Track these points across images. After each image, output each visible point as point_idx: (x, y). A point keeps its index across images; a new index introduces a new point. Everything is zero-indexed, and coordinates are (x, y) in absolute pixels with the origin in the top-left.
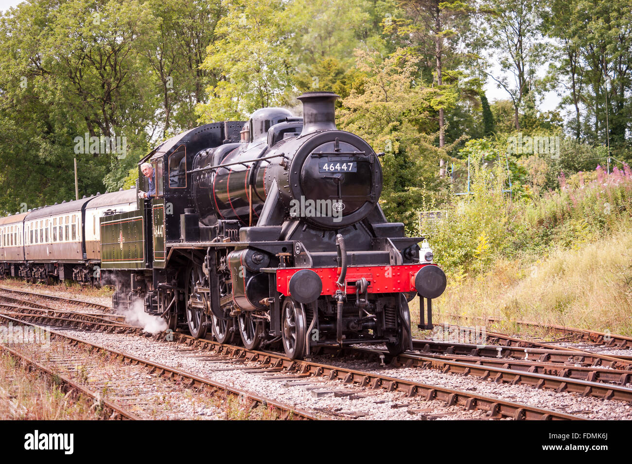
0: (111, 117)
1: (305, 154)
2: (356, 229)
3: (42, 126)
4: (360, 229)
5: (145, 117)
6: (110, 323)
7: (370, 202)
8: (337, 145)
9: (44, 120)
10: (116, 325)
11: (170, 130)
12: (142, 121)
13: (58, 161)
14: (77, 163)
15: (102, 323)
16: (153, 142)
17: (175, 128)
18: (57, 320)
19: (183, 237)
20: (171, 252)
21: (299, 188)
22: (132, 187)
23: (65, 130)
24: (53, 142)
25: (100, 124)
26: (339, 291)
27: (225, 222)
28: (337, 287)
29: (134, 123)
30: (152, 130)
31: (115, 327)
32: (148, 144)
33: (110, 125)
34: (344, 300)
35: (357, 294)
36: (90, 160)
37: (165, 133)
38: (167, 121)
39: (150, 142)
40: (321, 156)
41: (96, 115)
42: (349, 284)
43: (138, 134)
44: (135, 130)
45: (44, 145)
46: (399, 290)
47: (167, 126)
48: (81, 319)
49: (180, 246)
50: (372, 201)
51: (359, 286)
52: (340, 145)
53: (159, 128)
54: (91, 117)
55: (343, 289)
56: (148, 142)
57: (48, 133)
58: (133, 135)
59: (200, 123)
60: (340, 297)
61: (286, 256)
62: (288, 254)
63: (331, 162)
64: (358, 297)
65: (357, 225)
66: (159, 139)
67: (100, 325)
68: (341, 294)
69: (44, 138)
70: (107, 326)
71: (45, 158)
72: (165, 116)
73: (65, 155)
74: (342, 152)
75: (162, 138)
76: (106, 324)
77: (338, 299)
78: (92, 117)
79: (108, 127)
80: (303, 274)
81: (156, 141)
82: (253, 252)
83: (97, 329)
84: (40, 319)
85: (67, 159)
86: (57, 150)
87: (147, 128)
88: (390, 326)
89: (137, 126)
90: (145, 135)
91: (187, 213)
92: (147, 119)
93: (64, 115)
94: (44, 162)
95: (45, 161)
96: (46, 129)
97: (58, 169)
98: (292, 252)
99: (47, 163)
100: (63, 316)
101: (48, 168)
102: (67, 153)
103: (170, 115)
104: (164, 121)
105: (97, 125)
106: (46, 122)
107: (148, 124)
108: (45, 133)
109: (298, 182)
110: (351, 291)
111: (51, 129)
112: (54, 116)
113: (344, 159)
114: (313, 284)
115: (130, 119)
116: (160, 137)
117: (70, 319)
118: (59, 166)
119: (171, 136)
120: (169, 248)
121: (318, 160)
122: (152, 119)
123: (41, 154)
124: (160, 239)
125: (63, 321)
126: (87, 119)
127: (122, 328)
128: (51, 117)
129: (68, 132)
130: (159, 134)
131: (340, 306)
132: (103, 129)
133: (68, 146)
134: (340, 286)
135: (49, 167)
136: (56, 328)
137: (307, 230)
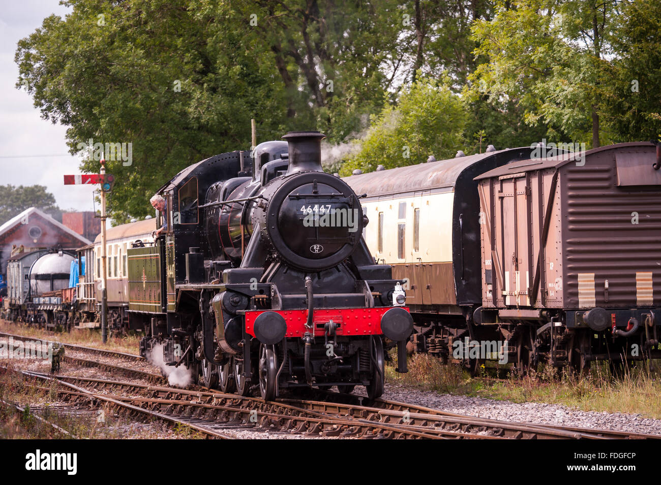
0: (317, 45)
1: (283, 196)
2: (339, 271)
3: (193, 61)
4: (344, 272)
5: (378, 46)
6: (314, 416)
7: (349, 244)
8: (315, 187)
9: (196, 50)
10: (324, 420)
11: (425, 69)
12: (375, 53)
13: (222, 123)
14: (256, 128)
15: (300, 417)
16: (393, 91)
17: (433, 66)
18: (217, 411)
19: (187, 278)
20: (179, 294)
21: (276, 229)
22: (355, 172)
23: (237, 68)
24: (213, 90)
25: (298, 59)
26: (307, 333)
27: (216, 263)
28: (305, 329)
29: (359, 56)
30: (393, 68)
31: (323, 424)
32: (386, 94)
33: (316, 59)
34: (311, 342)
35: (326, 336)
36: (279, 123)
37: (415, 74)
38: (419, 52)
39: (389, 90)
40: (298, 198)
41: (291, 42)
42: (319, 326)
43: (366, 76)
44: (361, 69)
45: (197, 95)
46: (370, 333)
47: (420, 63)
48: (262, 409)
49: (185, 287)
50: (351, 243)
51: (327, 328)
52: (318, 187)
53: (405, 65)
54: (282, 45)
55: (311, 330)
56: (385, 90)
57: (204, 73)
58: (357, 78)
59: (480, 56)
60: (308, 339)
61: (263, 299)
62: (265, 296)
63: (309, 204)
64: (326, 340)
65: (340, 267)
66: (405, 86)
67: (296, 421)
68: (309, 336)
69: (196, 81)
70: (309, 422)
71: (198, 119)
72: (415, 43)
73: (235, 113)
74: (320, 194)
75: (411, 84)
76: (307, 419)
77: (306, 340)
78: (284, 45)
79: (312, 64)
80: (267, 316)
81: (400, 88)
82: (231, 294)
83: (291, 427)
84: (187, 410)
85: (238, 121)
86: (222, 103)
87: (383, 65)
88: (364, 369)
89: (365, 61)
90: (380, 77)
91: (191, 253)
92: (382, 49)
93: (233, 42)
94: (196, 126)
95: (199, 122)
96: (201, 66)
97: (222, 139)
98: (270, 295)
99: (201, 128)
100: (228, 403)
101: (203, 135)
102: (238, 110)
103: (424, 43)
104: (414, 53)
105: (292, 59)
106: (200, 53)
107: (385, 57)
108: (199, 73)
109: (275, 224)
110: (320, 333)
111: (209, 66)
112: (216, 43)
113: (322, 201)
114: (278, 326)
115: (353, 48)
116: (406, 81)
117: (241, 409)
118: (224, 133)
119: (426, 80)
120: (177, 290)
121: (295, 202)
122: (392, 49)
123: (191, 110)
124: (171, 279)
125: (229, 413)
126: (275, 49)
127: (335, 426)
128: (209, 45)
129: (241, 74)
130: (404, 76)
131: (307, 347)
132: (304, 67)
133: (240, 97)
134: (308, 328)
135: (206, 134)
136: (216, 426)
137: (288, 272)
